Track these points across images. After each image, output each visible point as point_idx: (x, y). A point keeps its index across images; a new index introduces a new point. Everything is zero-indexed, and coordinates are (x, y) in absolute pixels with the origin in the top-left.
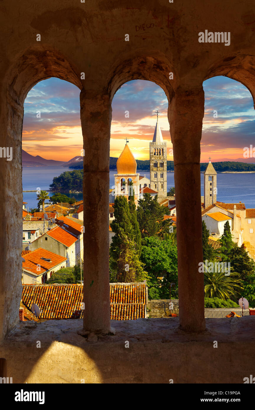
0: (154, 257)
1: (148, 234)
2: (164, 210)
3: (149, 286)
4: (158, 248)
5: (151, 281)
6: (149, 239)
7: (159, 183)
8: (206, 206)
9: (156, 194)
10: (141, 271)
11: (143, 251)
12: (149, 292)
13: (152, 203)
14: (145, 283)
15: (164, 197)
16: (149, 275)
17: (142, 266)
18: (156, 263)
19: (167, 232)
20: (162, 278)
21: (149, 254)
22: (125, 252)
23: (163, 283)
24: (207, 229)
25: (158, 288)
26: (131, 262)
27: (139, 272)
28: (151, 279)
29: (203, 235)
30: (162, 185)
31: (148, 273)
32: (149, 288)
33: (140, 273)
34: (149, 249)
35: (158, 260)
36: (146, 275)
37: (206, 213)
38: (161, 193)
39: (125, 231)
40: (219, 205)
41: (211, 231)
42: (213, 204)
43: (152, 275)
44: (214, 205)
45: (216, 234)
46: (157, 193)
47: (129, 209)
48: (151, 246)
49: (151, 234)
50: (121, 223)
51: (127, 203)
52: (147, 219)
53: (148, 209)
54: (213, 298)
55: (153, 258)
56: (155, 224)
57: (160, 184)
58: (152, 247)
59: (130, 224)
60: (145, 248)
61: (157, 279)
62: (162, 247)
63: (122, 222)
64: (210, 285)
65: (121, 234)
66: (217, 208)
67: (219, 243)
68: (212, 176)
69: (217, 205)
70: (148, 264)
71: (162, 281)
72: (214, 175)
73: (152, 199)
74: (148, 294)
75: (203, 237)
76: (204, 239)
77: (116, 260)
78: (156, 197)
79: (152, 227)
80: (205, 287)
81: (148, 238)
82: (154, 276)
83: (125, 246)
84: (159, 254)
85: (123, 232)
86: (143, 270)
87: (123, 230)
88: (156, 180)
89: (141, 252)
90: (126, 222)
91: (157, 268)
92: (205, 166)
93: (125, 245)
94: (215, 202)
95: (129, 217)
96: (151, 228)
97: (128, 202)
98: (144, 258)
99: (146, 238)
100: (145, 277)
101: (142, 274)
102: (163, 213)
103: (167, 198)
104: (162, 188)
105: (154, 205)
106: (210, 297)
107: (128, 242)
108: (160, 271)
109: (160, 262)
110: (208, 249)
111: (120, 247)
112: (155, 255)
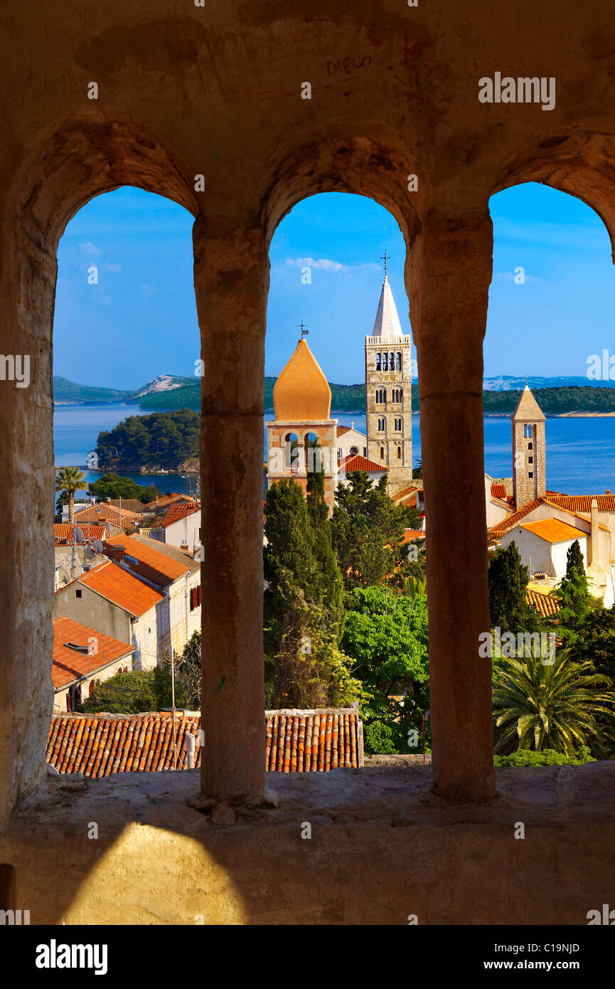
0: (379, 641)
1: (363, 581)
2: (406, 516)
3: (366, 719)
4: (391, 617)
5: (372, 704)
6: (366, 592)
7: (391, 444)
8: (519, 505)
9: (383, 474)
10: (343, 677)
11: (348, 624)
12: (365, 735)
13: (373, 497)
14: (355, 710)
15: (404, 482)
16: (365, 690)
17: (346, 664)
18: (384, 658)
19: (414, 575)
20: (400, 699)
21: (365, 634)
22: (296, 635)
23: (402, 711)
24: (521, 563)
25: (390, 724)
26: (313, 663)
27: (339, 681)
28: (371, 701)
29: (513, 581)
30: (399, 448)
31: (363, 685)
32: (366, 723)
33: (341, 683)
34: (364, 619)
35: (391, 648)
36: (359, 688)
37: (519, 522)
38: (395, 470)
39: (296, 576)
40: (553, 501)
41: (534, 570)
42: (536, 499)
43: (373, 689)
44: (539, 501)
45: (546, 575)
46: (386, 470)
47: (307, 517)
48: (372, 612)
49: (370, 578)
50: (286, 556)
51: (302, 501)
52: (359, 539)
53: (361, 512)
54: (542, 750)
55: (375, 644)
56: (380, 552)
57: (393, 448)
58: (374, 615)
59: (311, 557)
60: (355, 618)
61: (389, 701)
62: (401, 615)
63: (289, 551)
64: (532, 717)
65: (284, 586)
66: (548, 508)
67: (554, 600)
68: (532, 424)
69: (547, 501)
70: (362, 659)
71: (402, 704)
72: (539, 421)
73: (373, 488)
74: (365, 740)
75: (513, 584)
76: (514, 589)
77: (272, 657)
78: (383, 481)
79: (372, 561)
80: (520, 721)
81: (362, 591)
82: (378, 692)
83: (296, 619)
84: (394, 632)
85: (292, 579)
86: (348, 675)
87: (292, 574)
88: (382, 438)
89: (343, 627)
90: (298, 552)
91: (386, 669)
92: (514, 399)
93: (298, 616)
94: (541, 493)
95: (308, 538)
96: (371, 565)
97: (305, 497)
98: (353, 645)
99: (357, 590)
100: (353, 694)
101: (347, 686)
102: (401, 525)
103: (414, 485)
104: (399, 457)
105: (379, 504)
106: (532, 748)
107: (307, 609)
108: (396, 678)
109: (397, 655)
110: (526, 617)
111: (282, 619)
112: (382, 635)
